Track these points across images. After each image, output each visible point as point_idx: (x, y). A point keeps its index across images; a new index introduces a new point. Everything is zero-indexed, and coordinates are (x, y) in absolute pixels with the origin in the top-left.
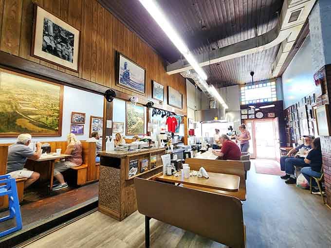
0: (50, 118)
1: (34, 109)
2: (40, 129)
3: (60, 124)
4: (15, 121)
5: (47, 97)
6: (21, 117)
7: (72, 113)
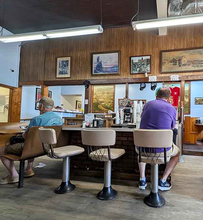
0: (109, 104)
1: (103, 100)
2: (106, 109)
3: (114, 107)
4: (98, 106)
5: (108, 93)
6: (99, 104)
7: (119, 99)
